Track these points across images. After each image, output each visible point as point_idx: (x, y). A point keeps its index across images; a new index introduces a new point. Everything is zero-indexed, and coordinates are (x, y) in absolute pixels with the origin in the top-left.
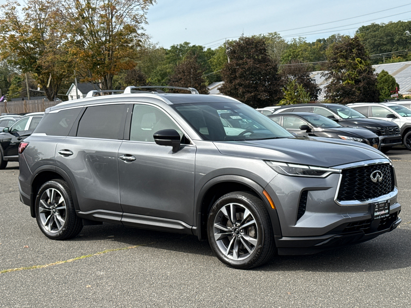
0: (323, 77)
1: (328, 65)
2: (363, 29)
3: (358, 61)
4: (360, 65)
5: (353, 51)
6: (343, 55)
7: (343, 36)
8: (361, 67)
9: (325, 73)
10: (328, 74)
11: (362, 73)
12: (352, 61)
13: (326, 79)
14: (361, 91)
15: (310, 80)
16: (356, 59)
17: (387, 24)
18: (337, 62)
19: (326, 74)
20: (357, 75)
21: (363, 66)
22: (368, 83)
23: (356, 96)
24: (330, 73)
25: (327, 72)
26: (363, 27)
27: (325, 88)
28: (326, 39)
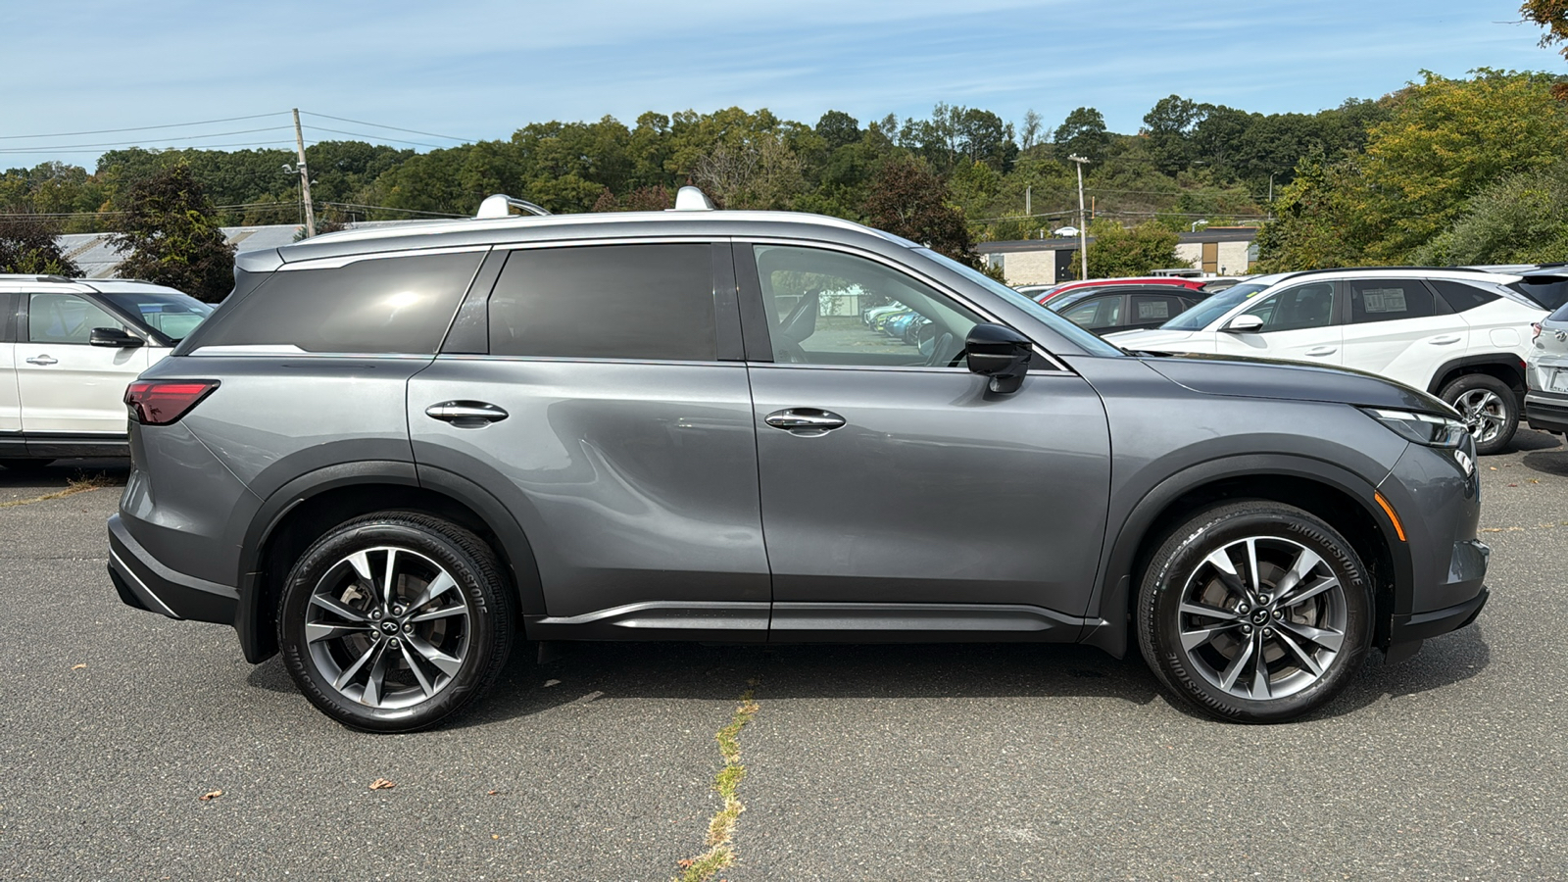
0: (111, 246)
1: (121, 221)
2: (113, 157)
3: (192, 215)
4: (197, 225)
5: (179, 196)
6: (158, 202)
7: (70, 166)
8: (199, 228)
9: (116, 237)
10: (122, 239)
11: (204, 241)
12: (179, 216)
13: (119, 251)
14: (202, 278)
15: (57, 252)
16: (189, 213)
17: (163, 151)
18: (143, 215)
19: (118, 240)
20: (193, 245)
21: (203, 228)
22: (218, 264)
23: (192, 288)
24: (127, 238)
25: (120, 236)
26: (114, 152)
27: (117, 270)
28: (29, 170)
